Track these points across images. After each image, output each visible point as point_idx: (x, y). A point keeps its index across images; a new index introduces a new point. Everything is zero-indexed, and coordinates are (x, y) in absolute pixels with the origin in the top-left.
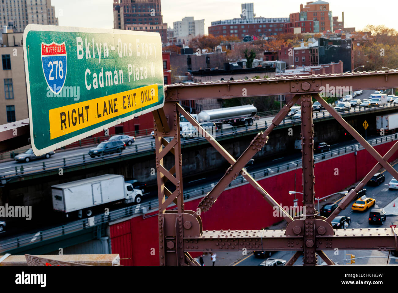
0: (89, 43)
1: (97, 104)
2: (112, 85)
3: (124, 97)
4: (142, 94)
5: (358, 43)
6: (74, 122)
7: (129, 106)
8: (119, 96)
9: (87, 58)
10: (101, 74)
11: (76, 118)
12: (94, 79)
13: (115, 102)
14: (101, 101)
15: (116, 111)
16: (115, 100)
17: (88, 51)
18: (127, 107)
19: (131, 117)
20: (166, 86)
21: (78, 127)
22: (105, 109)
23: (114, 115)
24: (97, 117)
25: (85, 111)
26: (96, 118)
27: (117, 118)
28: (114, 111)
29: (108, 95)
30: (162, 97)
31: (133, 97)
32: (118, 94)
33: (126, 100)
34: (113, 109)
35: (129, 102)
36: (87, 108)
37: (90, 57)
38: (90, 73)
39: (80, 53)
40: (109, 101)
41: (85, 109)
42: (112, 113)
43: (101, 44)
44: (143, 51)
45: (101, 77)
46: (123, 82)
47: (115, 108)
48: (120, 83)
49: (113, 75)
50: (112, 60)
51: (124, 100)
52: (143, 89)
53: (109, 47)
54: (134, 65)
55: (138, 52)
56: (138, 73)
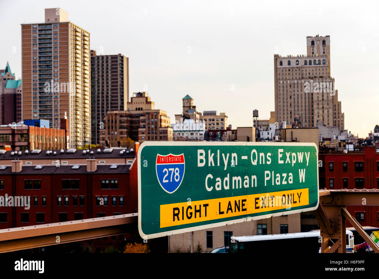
0: (213, 154)
1: (220, 203)
2: (241, 187)
3: (258, 199)
6: (189, 216)
8: (250, 198)
9: (209, 165)
10: (227, 179)
11: (191, 213)
12: (217, 182)
13: (244, 203)
14: (225, 201)
15: (245, 210)
16: (245, 200)
17: (211, 159)
18: (260, 208)
19: (268, 216)
20: (326, 191)
21: (193, 220)
22: (230, 207)
23: (242, 213)
24: (218, 213)
25: (203, 209)
26: (217, 214)
27: (245, 216)
28: (241, 210)
29: (234, 196)
30: (316, 201)
32: (248, 195)
34: (241, 208)
36: (206, 206)
37: (213, 165)
38: (212, 177)
39: (202, 161)
40: (235, 201)
41: (204, 206)
42: (239, 211)
43: (228, 154)
44: (288, 159)
45: (226, 181)
46: (256, 186)
47: (244, 207)
48: (252, 186)
49: (243, 180)
50: (242, 167)
51: (257, 201)
52: (286, 193)
53: (239, 157)
54: (273, 172)
55: (280, 160)
56: (279, 179)
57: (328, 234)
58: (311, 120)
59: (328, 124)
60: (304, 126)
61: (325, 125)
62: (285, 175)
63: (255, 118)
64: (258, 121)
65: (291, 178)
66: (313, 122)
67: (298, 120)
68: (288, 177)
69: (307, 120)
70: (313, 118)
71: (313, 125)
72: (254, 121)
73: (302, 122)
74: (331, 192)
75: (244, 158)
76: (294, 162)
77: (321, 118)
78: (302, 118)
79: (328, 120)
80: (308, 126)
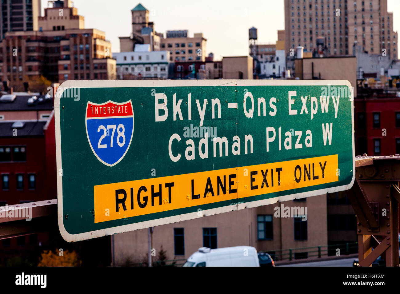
0: (180, 101)
1: (193, 181)
2: (227, 154)
3: (255, 173)
4: (298, 170)
6: (143, 202)
7: (265, 185)
8: (245, 172)
9: (175, 119)
10: (204, 141)
11: (146, 199)
12: (187, 146)
13: (232, 180)
14: (200, 178)
15: (235, 191)
16: (234, 176)
17: (177, 108)
18: (260, 187)
19: (273, 201)
20: (366, 159)
21: (149, 210)
22: (209, 187)
23: (229, 197)
24: (190, 197)
25: (165, 191)
26: (188, 199)
27: (235, 201)
28: (227, 192)
29: (216, 169)
30: (350, 175)
31: (276, 174)
32: (239, 168)
33: (259, 179)
34: (227, 188)
35: (265, 180)
36: (170, 185)
37: (181, 118)
38: (179, 139)
39: (162, 112)
40: (219, 178)
41: (166, 187)
42: (225, 193)
43: (206, 101)
44: (304, 107)
45: (203, 145)
46: (252, 152)
47: (233, 187)
48: (246, 152)
49: (231, 143)
50: (229, 121)
51: (254, 176)
52: (302, 162)
53: (224, 104)
54: (280, 129)
55: (292, 109)
56: (289, 140)
57: (370, 229)
58: (343, 44)
59: (372, 49)
60: (332, 54)
61: (366, 52)
62: (299, 133)
63: (253, 41)
64: (257, 47)
65: (310, 138)
66: (347, 46)
67: (322, 44)
68: (304, 136)
69: (338, 43)
70: (347, 40)
71: (347, 53)
72: (251, 47)
73: (330, 47)
74: (374, 160)
75: (233, 106)
76: (314, 112)
77: (360, 40)
78: (329, 41)
79: (372, 44)
80: (338, 54)
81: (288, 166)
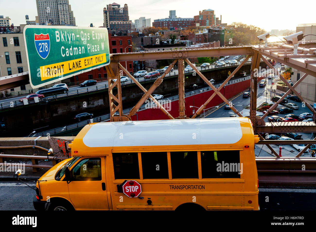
0: (63, 34)
1: (69, 63)
2: (78, 54)
3: (85, 60)
4: (96, 59)
5: (228, 31)
7: (88, 64)
8: (82, 60)
9: (62, 41)
10: (71, 49)
11: (56, 71)
12: (66, 51)
13: (80, 63)
14: (71, 62)
15: (80, 67)
16: (80, 61)
17: (62, 37)
18: (87, 65)
19: (90, 70)
21: (57, 75)
22: (74, 66)
23: (80, 69)
24: (69, 70)
25: (61, 67)
27: (81, 70)
28: (79, 67)
29: (75, 59)
30: (109, 60)
31: (91, 60)
32: (81, 58)
33: (87, 62)
34: (79, 66)
35: (88, 63)
36: (63, 65)
37: (64, 41)
38: (64, 48)
39: (58, 38)
40: (76, 62)
42: (78, 68)
43: (70, 34)
44: (96, 37)
45: (71, 50)
46: (84, 53)
47: (80, 65)
48: (83, 53)
49: (78, 49)
50: (77, 42)
51: (85, 61)
52: (97, 56)
53: (76, 35)
54: (91, 44)
55: (93, 37)
56: (93, 48)
58: (58, 21)
59: (67, 23)
60: (55, 24)
61: (66, 24)
62: (96, 46)
63: (27, 20)
64: (29, 22)
65: (98, 47)
66: (59, 22)
67: (51, 21)
68: (97, 47)
69: (56, 21)
70: (59, 20)
71: (59, 24)
72: (27, 22)
73: (54, 22)
74: (113, 55)
75: (78, 36)
76: (99, 39)
77: (63, 20)
78: (53, 20)
79: (67, 21)
80: (57, 24)
81: (94, 57)
